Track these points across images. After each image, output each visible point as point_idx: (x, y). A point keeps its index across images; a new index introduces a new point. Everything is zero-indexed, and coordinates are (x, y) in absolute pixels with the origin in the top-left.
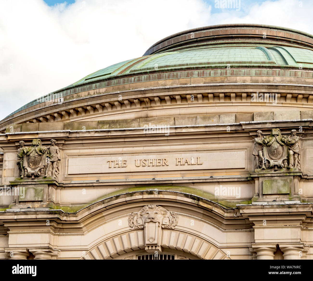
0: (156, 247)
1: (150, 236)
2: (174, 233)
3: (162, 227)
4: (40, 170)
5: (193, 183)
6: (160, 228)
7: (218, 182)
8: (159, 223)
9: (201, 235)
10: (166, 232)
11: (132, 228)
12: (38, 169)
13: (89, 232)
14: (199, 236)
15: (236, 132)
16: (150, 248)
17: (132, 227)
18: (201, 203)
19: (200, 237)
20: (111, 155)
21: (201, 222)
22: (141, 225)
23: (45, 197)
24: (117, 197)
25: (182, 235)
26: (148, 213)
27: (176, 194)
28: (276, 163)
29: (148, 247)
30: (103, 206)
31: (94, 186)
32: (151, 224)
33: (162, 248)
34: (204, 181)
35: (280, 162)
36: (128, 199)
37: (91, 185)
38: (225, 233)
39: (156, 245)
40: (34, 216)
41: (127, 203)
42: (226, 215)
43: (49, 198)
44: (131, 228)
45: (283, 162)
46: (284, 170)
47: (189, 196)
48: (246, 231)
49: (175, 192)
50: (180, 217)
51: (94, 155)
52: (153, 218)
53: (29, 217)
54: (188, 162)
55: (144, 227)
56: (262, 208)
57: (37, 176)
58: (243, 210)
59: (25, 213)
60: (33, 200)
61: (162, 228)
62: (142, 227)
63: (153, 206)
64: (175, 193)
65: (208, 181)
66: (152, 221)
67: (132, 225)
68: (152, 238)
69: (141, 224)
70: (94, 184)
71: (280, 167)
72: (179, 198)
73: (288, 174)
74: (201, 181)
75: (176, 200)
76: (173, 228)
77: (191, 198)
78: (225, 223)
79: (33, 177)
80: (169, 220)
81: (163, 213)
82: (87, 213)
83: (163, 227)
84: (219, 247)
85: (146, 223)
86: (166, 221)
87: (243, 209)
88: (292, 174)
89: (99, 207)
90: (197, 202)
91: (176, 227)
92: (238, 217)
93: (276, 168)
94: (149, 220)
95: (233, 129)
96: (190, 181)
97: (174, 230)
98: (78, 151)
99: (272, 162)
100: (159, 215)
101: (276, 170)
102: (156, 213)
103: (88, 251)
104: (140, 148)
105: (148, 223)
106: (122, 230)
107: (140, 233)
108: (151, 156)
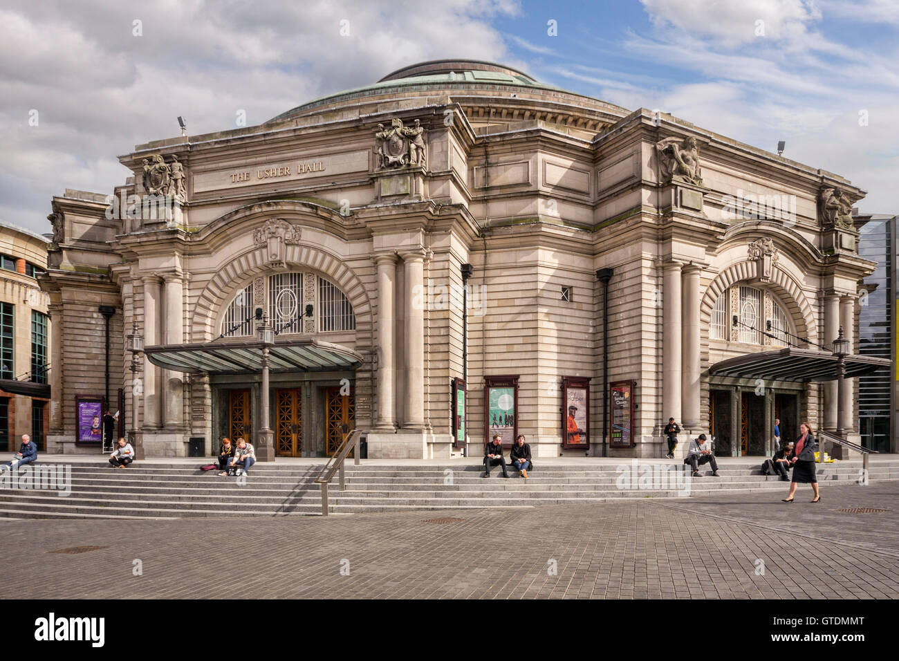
0: (280, 264)
1: (273, 252)
2: (297, 249)
3: (284, 242)
5: (315, 192)
6: (283, 244)
7: (340, 188)
8: (281, 238)
9: (324, 248)
10: (290, 248)
11: (257, 246)
14: (321, 249)
15: (357, 128)
16: (274, 266)
18: (319, 212)
19: (323, 250)
20: (235, 168)
21: (324, 235)
24: (237, 212)
25: (305, 251)
27: (293, 204)
28: (396, 160)
29: (273, 264)
31: (218, 203)
32: (273, 240)
33: (288, 264)
34: (326, 188)
35: (399, 158)
36: (248, 213)
37: (215, 202)
38: (348, 245)
39: (280, 262)
41: (247, 218)
44: (255, 246)
45: (404, 158)
46: (404, 167)
47: (308, 205)
51: (218, 169)
52: (273, 233)
54: (310, 169)
55: (266, 244)
60: (156, 221)
61: (287, 244)
63: (273, 220)
65: (329, 188)
66: (273, 235)
67: (257, 243)
68: (274, 254)
69: (264, 240)
70: (218, 202)
71: (400, 164)
72: (297, 208)
73: (407, 172)
74: (323, 189)
75: (295, 210)
76: (296, 242)
77: (309, 207)
78: (347, 233)
80: (292, 234)
81: (284, 226)
83: (286, 242)
84: (341, 260)
85: (268, 239)
86: (288, 236)
88: (412, 171)
90: (316, 211)
91: (300, 242)
93: (396, 166)
95: (353, 125)
96: (312, 190)
97: (297, 245)
98: (203, 167)
99: (391, 159)
100: (280, 230)
101: (395, 168)
102: (278, 227)
103: (217, 273)
104: (264, 158)
105: (270, 238)
106: (247, 249)
107: (264, 251)
108: (274, 165)
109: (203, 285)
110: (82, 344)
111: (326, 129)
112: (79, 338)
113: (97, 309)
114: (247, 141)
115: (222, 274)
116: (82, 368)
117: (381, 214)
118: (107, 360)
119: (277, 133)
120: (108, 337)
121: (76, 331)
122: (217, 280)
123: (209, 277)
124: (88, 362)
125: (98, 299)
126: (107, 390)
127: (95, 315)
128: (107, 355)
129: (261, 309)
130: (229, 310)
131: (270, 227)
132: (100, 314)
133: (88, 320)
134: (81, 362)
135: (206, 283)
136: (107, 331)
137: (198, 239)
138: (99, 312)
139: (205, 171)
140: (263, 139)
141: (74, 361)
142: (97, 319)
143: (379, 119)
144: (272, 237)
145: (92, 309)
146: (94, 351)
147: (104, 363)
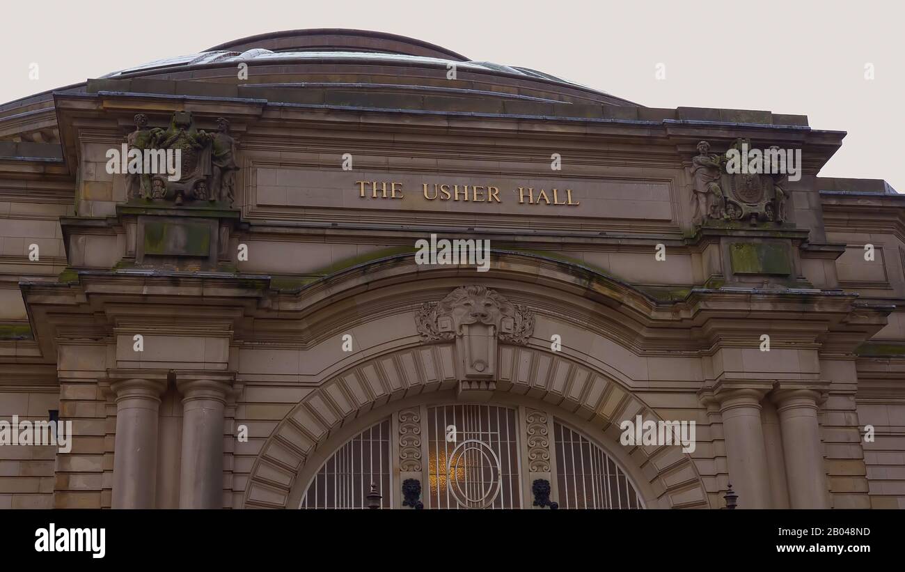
0: (488, 382)
1: (476, 356)
2: (525, 356)
3: (498, 338)
4: (196, 186)
5: (562, 244)
6: (496, 341)
9: (590, 360)
10: (507, 352)
11: (427, 338)
12: (194, 181)
13: (318, 342)
14: (582, 362)
16: (475, 386)
17: (427, 336)
18: (596, 286)
19: (586, 364)
20: (361, 170)
21: (589, 333)
22: (449, 332)
23: (213, 250)
24: (398, 261)
25: (544, 362)
26: (468, 304)
27: (539, 262)
28: (753, 210)
29: (470, 383)
30: (361, 280)
31: (325, 236)
32: (477, 331)
34: (589, 241)
35: (760, 208)
36: (423, 266)
37: (320, 232)
38: (644, 359)
39: (489, 379)
40: (195, 291)
42: (654, 314)
43: (222, 253)
44: (422, 339)
45: (766, 209)
46: (769, 226)
47: (570, 268)
48: (690, 356)
49: (537, 258)
50: (538, 318)
51: (319, 166)
53: (182, 291)
54: (546, 198)
55: (455, 337)
56: (746, 301)
57: (189, 199)
58: (706, 302)
59: (175, 281)
60: (183, 252)
62: (452, 336)
63: (480, 288)
64: (538, 260)
65: (598, 241)
66: (480, 321)
67: (426, 332)
68: (479, 362)
69: (449, 329)
70: (328, 232)
71: (762, 219)
72: (544, 272)
73: (781, 235)
74: (582, 241)
75: (538, 275)
76: (524, 342)
77: (573, 274)
78: (646, 335)
79: (179, 200)
80: (515, 324)
81: (500, 305)
82: (322, 296)
83: (502, 337)
84: (630, 389)
85: (464, 327)
86: (507, 325)
87: (705, 300)
88: (787, 235)
89: (353, 283)
90: (587, 283)
91: (530, 341)
92: (682, 320)
93: (753, 221)
94: (473, 320)
95: (646, 133)
96: (558, 240)
97: (524, 347)
98: (277, 154)
99: (746, 209)
100: (493, 311)
101: (754, 225)
102: (488, 305)
103: (318, 388)
104: (431, 162)
105: (470, 326)
106: (399, 343)
107: (446, 351)
108: (459, 179)
109: (280, 413)
111: (589, 130)
114: (408, 122)
115: (333, 390)
117: (756, 307)
119: (480, 119)
122: (316, 402)
123: (297, 395)
129: (417, 482)
130: (321, 477)
131: (472, 302)
135: (289, 408)
137: (291, 306)
139: (283, 164)
140: (445, 124)
143: (704, 133)
144: (478, 323)
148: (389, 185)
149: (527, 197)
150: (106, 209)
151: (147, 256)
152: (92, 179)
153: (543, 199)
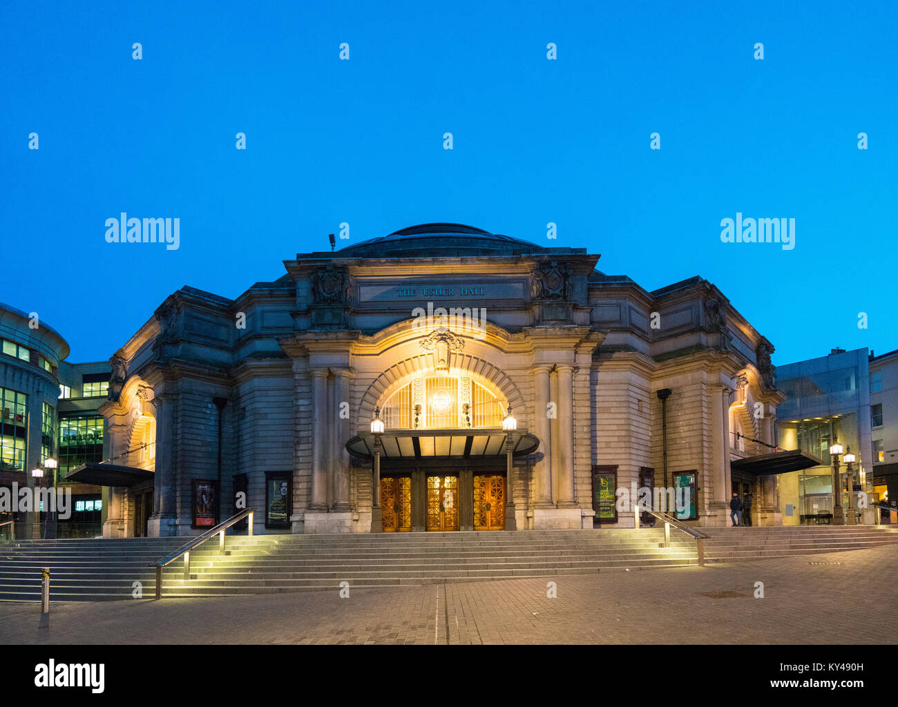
4: (336, 295)
20: (400, 285)
23: (342, 321)
28: (554, 292)
35: (558, 292)
51: (384, 284)
57: (333, 301)
60: (331, 322)
71: (559, 296)
73: (565, 303)
79: (329, 301)
93: (554, 297)
95: (514, 261)
98: (368, 280)
99: (551, 292)
101: (554, 299)
104: (427, 279)
108: (438, 286)
110: (197, 431)
111: (491, 262)
112: (196, 426)
113: (211, 400)
116: (198, 454)
118: (220, 448)
120: (220, 427)
121: (194, 420)
122: (383, 378)
124: (203, 449)
125: (213, 391)
126: (219, 476)
127: (210, 406)
128: (220, 443)
132: (214, 405)
133: (204, 410)
134: (197, 448)
136: (220, 421)
138: (214, 403)
139: (370, 285)
141: (191, 448)
142: (211, 409)
143: (538, 259)
145: (207, 400)
146: (209, 439)
147: (216, 450)
148: (410, 290)
149: (464, 292)
150: (304, 307)
151: (319, 325)
152: (300, 295)
153: (471, 292)
